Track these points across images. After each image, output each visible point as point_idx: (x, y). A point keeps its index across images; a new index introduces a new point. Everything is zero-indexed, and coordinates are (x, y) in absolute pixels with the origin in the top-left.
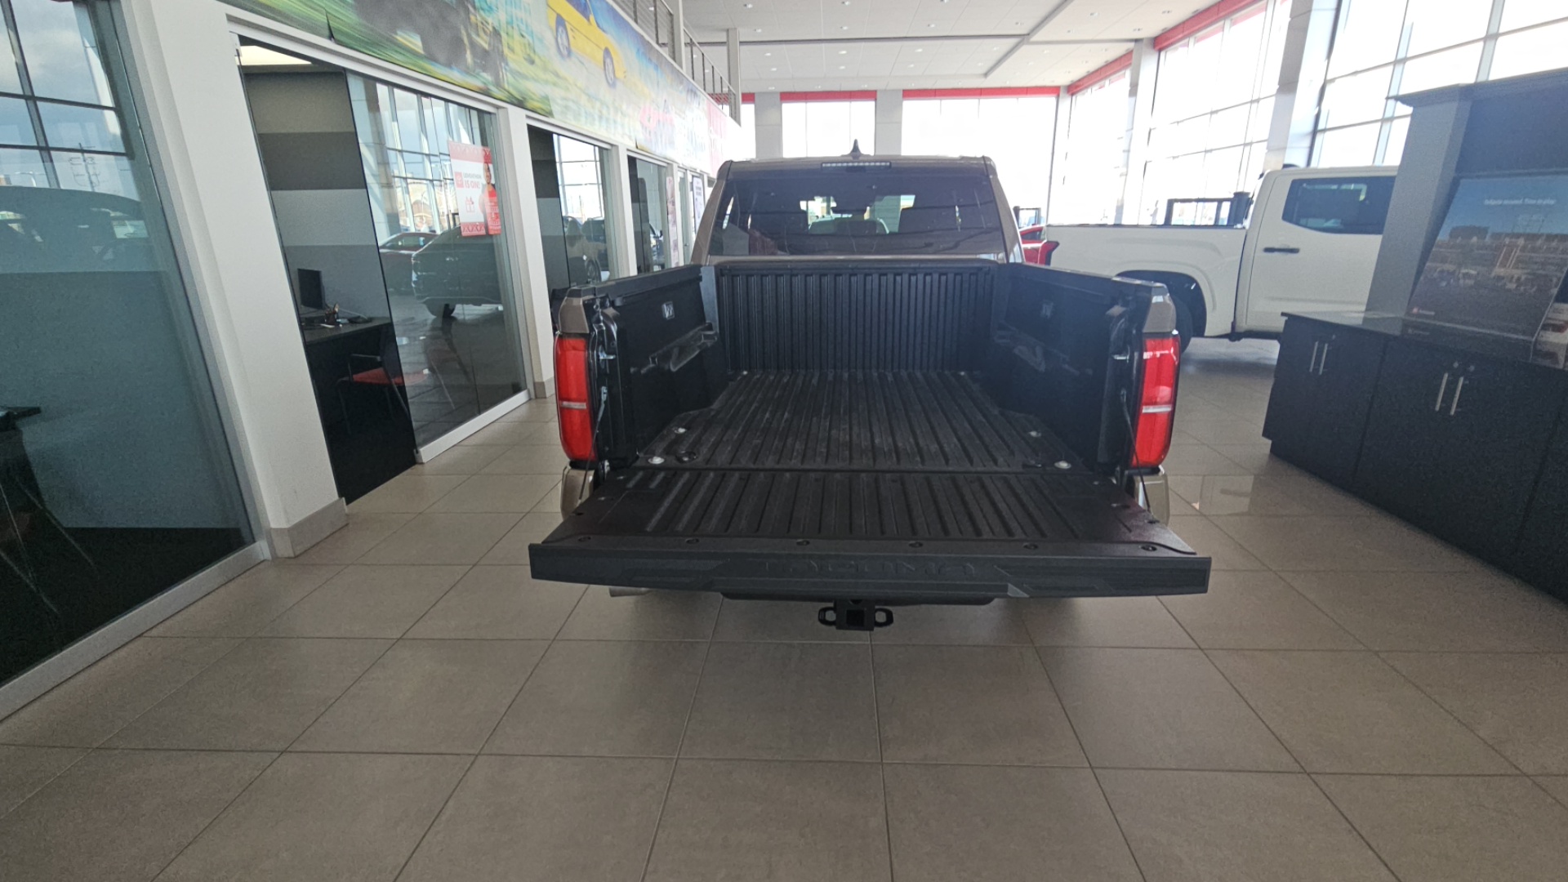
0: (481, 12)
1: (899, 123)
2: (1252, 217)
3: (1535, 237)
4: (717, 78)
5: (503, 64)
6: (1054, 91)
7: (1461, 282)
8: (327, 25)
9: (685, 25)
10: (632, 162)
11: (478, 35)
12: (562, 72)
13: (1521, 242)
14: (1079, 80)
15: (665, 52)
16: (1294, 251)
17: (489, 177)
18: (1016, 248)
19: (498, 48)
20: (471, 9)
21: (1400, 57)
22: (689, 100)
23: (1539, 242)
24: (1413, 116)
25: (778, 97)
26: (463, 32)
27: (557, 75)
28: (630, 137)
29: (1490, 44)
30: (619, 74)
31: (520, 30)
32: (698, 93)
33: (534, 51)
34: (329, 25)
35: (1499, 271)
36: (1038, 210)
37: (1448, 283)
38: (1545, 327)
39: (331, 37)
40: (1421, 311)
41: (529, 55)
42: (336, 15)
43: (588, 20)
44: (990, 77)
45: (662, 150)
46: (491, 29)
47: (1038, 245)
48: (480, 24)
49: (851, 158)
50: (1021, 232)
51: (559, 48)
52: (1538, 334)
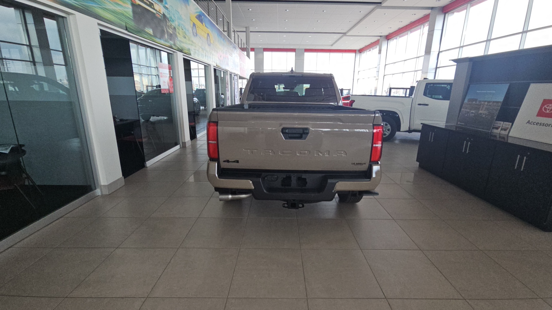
0: (170, 22)
1: (303, 60)
2: (415, 93)
3: (489, 102)
4: (242, 43)
5: (176, 38)
6: (354, 51)
7: (471, 115)
8: (125, 26)
9: (233, 26)
10: (215, 70)
11: (169, 29)
12: (194, 41)
13: (486, 103)
14: (363, 48)
15: (226, 34)
16: (427, 105)
17: (170, 74)
18: (341, 102)
19: (175, 33)
20: (167, 21)
21: (461, 45)
22: (234, 50)
23: (491, 104)
24: (457, 65)
25: (262, 50)
26: (165, 28)
27: (192, 42)
28: (215, 62)
29: (488, 42)
30: (212, 42)
31: (182, 27)
32: (237, 48)
33: (186, 34)
34: (126, 26)
35: (480, 112)
36: (349, 90)
37: (467, 115)
38: (493, 128)
39: (127, 30)
40: (460, 123)
41: (184, 35)
42: (128, 23)
43: (202, 24)
44: (333, 46)
45: (224, 67)
46: (173, 27)
47: (349, 102)
48: (170, 25)
49: (290, 73)
50: (342, 98)
51: (193, 34)
52: (491, 130)
